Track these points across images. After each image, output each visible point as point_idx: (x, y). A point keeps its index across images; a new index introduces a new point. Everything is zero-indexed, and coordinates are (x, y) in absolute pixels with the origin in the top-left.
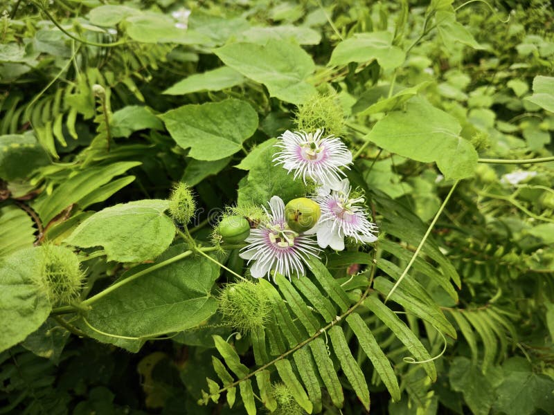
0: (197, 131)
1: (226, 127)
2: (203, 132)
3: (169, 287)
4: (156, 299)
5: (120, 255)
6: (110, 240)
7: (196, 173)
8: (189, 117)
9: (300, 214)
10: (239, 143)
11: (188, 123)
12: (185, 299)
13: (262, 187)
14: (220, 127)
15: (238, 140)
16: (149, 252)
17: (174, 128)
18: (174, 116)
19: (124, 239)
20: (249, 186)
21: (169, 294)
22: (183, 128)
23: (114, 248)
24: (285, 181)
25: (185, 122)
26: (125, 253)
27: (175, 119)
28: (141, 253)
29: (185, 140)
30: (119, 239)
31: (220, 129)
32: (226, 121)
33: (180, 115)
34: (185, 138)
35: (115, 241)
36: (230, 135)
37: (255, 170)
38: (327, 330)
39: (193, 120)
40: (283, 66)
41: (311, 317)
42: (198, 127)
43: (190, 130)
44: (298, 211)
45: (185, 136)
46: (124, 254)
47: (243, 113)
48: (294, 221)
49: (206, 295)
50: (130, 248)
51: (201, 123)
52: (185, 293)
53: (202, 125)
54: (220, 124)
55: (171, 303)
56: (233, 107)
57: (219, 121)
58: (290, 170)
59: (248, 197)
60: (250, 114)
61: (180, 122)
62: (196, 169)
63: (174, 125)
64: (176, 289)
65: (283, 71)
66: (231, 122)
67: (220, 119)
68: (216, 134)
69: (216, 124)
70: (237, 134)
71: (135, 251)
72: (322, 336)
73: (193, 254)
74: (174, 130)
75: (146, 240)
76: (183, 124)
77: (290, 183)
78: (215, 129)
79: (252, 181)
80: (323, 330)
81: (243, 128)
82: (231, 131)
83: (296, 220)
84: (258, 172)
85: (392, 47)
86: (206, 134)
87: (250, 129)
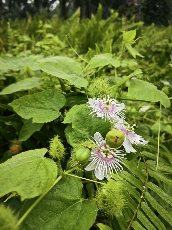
0: (32, 109)
1: (48, 104)
2: (36, 109)
3: (55, 203)
4: (50, 214)
5: (29, 194)
6: (19, 185)
7: (26, 132)
8: (27, 102)
9: (118, 138)
10: (57, 111)
11: (26, 105)
12: (67, 207)
13: (82, 130)
14: (44, 105)
15: (56, 110)
16: (47, 185)
17: (18, 109)
18: (17, 103)
19: (28, 181)
20: (74, 131)
21: (56, 207)
22: (23, 108)
23: (24, 190)
24: (99, 124)
25: (24, 105)
26: (32, 190)
27: (18, 105)
28: (42, 187)
29: (26, 115)
30: (25, 183)
31: (44, 106)
32: (47, 101)
33: (20, 102)
34: (26, 114)
35: (22, 185)
36: (51, 108)
37: (75, 122)
38: (144, 196)
39: (29, 104)
40: (67, 71)
41: (136, 192)
42: (32, 107)
43: (28, 109)
44: (116, 136)
45: (26, 113)
46: (32, 192)
47: (55, 96)
48: (115, 143)
49: (79, 200)
50: (34, 187)
51: (33, 104)
52: (66, 203)
53: (34, 105)
54: (44, 103)
55: (59, 213)
56: (49, 94)
57: (44, 102)
58: (103, 117)
59: (75, 137)
60: (59, 96)
61: (21, 106)
62: (26, 131)
63: (18, 108)
64: (60, 202)
65: (68, 74)
66: (50, 101)
67: (44, 100)
68: (43, 108)
69: (42, 103)
70: (54, 106)
71: (39, 187)
72: (143, 200)
73: (63, 177)
74: (19, 111)
75: (42, 178)
76: (23, 107)
77: (103, 124)
78: (42, 106)
79: (75, 128)
80: (142, 197)
81: (57, 103)
82: (51, 106)
83: (116, 142)
84: (77, 123)
85: (113, 59)
86: (38, 109)
87: (61, 103)
